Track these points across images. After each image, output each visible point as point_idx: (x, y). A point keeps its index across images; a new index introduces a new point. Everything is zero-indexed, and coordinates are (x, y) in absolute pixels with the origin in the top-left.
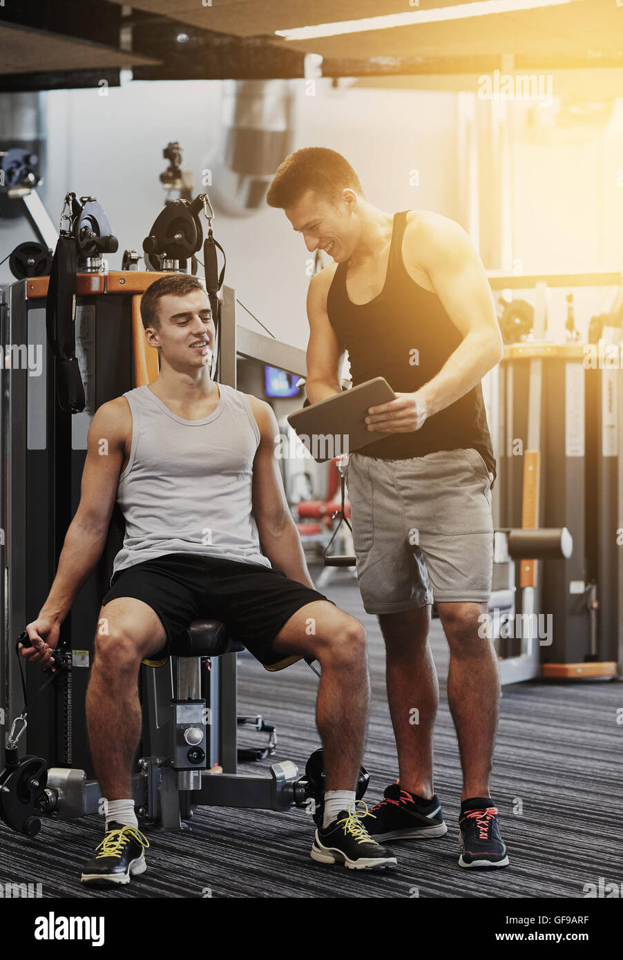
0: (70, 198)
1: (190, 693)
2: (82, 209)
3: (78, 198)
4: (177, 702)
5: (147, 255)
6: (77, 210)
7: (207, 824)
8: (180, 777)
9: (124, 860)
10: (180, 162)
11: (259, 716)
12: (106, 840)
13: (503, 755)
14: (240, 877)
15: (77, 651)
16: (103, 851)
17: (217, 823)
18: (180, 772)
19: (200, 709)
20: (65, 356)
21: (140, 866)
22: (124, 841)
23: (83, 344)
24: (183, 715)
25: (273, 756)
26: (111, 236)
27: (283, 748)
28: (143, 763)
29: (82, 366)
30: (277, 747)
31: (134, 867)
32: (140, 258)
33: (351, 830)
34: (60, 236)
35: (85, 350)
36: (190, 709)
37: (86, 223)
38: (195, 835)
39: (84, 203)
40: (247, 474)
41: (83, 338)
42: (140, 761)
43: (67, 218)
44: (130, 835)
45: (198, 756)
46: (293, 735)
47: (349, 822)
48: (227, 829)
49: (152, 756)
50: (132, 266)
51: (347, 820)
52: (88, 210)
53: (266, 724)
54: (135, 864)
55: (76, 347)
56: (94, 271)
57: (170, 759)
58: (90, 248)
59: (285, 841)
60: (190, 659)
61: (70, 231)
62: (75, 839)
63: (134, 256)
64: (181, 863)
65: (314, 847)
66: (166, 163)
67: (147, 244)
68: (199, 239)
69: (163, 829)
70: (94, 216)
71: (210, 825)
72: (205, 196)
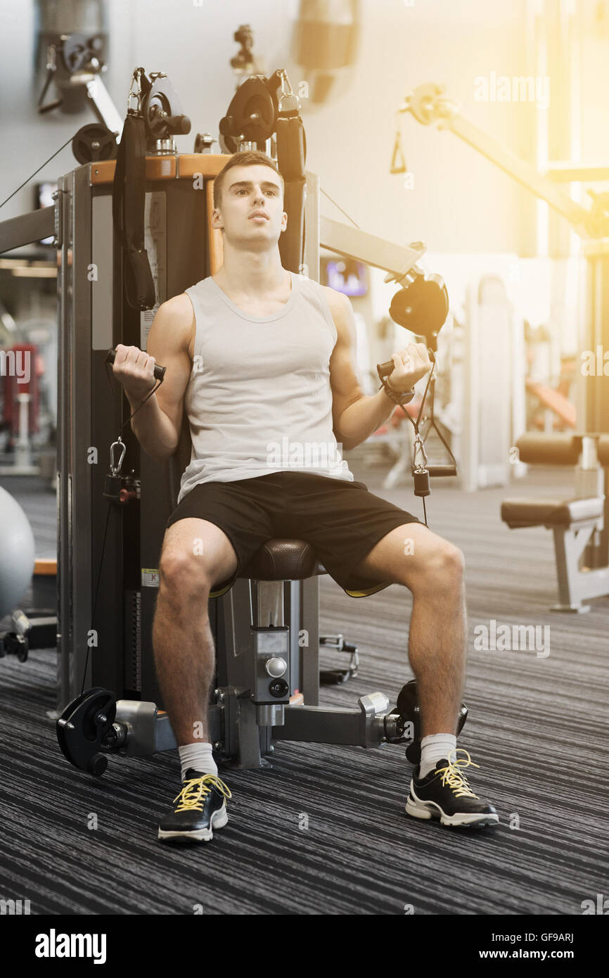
0: (139, 74)
1: (272, 619)
2: (152, 86)
3: (147, 74)
4: (257, 629)
5: (223, 137)
6: (146, 87)
7: (289, 760)
8: (261, 713)
9: (206, 813)
10: (251, 45)
11: (340, 636)
12: (185, 790)
14: (330, 826)
15: (147, 570)
16: (182, 803)
17: (300, 759)
18: (261, 707)
19: (281, 637)
20: (133, 248)
21: (221, 818)
22: (205, 791)
23: (153, 235)
24: (265, 643)
25: (355, 678)
26: (183, 117)
27: (365, 669)
28: (219, 694)
29: (152, 259)
30: (359, 668)
31: (216, 820)
32: (213, 141)
33: (449, 782)
34: (128, 116)
35: (155, 241)
36: (273, 637)
37: (157, 101)
38: (275, 774)
39: (154, 79)
40: (323, 374)
41: (152, 228)
42: (216, 691)
43: (135, 96)
44: (211, 784)
45: (280, 689)
46: (374, 653)
47: (449, 771)
48: (312, 766)
49: (229, 686)
50: (205, 150)
51: (447, 769)
52: (157, 87)
53: (347, 644)
54: (217, 817)
55: (146, 238)
56: (164, 154)
57: (250, 690)
58: (160, 130)
59: (376, 782)
60: (272, 582)
61: (138, 110)
62: (145, 778)
63: (207, 139)
64: (263, 808)
65: (409, 799)
66: (238, 47)
67: (224, 125)
68: (276, 119)
69: (241, 766)
70: (165, 94)
71: (293, 762)
72: (282, 71)
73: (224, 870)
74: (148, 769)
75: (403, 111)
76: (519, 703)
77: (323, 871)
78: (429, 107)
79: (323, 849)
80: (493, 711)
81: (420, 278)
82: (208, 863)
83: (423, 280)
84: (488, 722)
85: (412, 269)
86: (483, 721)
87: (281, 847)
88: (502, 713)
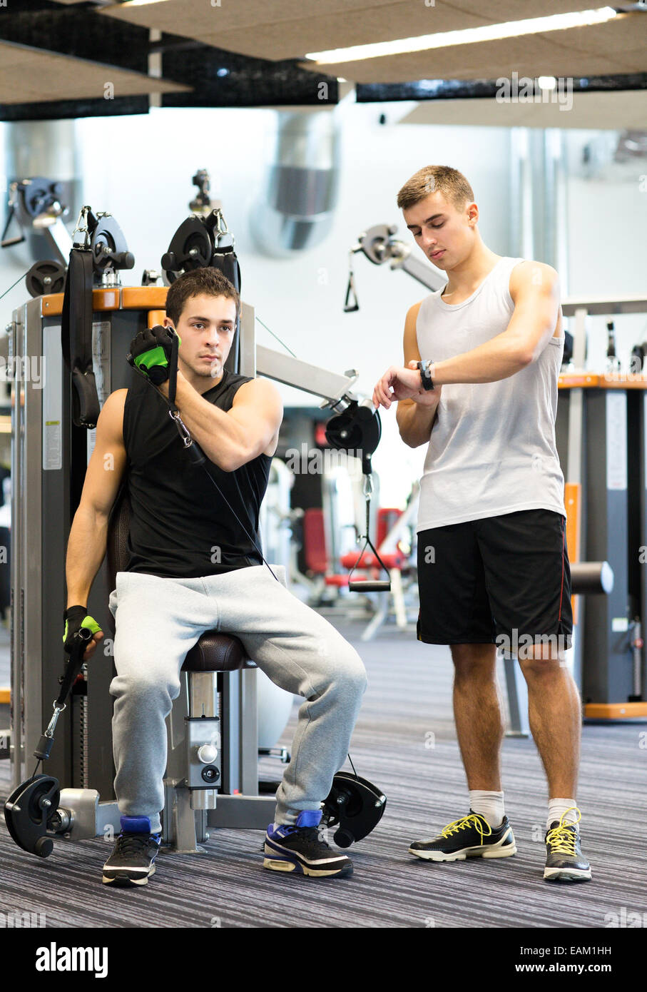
0: (86, 211)
1: (204, 709)
2: (98, 224)
3: (94, 212)
4: (190, 719)
5: (165, 271)
6: (93, 224)
7: (224, 847)
8: (194, 797)
10: (208, 189)
11: (284, 747)
13: (535, 788)
14: (252, 892)
17: (235, 847)
18: (194, 791)
19: (213, 726)
20: (80, 371)
23: (99, 362)
24: (197, 732)
26: (127, 253)
29: (98, 381)
32: (158, 277)
34: (73, 248)
35: (102, 366)
36: (205, 726)
37: (103, 239)
38: (210, 857)
39: (100, 217)
41: (98, 355)
43: (81, 231)
45: (212, 774)
48: (244, 852)
50: (151, 284)
52: (102, 226)
55: (94, 363)
56: (109, 287)
57: (185, 779)
58: (105, 265)
60: (204, 675)
61: (84, 245)
62: (87, 860)
63: (152, 275)
64: (193, 880)
66: (195, 190)
67: (165, 261)
68: (213, 254)
69: (178, 852)
70: (111, 232)
71: (228, 849)
72: (219, 210)
73: (151, 921)
74: (91, 855)
75: (355, 252)
76: (452, 806)
77: (240, 921)
78: (382, 247)
79: (243, 907)
80: (425, 812)
81: (354, 403)
82: (136, 917)
83: (357, 405)
84: (418, 820)
85: (345, 395)
86: (414, 819)
87: (205, 906)
88: (433, 814)
